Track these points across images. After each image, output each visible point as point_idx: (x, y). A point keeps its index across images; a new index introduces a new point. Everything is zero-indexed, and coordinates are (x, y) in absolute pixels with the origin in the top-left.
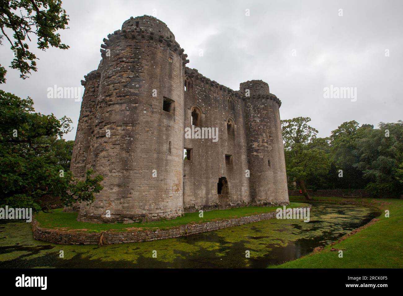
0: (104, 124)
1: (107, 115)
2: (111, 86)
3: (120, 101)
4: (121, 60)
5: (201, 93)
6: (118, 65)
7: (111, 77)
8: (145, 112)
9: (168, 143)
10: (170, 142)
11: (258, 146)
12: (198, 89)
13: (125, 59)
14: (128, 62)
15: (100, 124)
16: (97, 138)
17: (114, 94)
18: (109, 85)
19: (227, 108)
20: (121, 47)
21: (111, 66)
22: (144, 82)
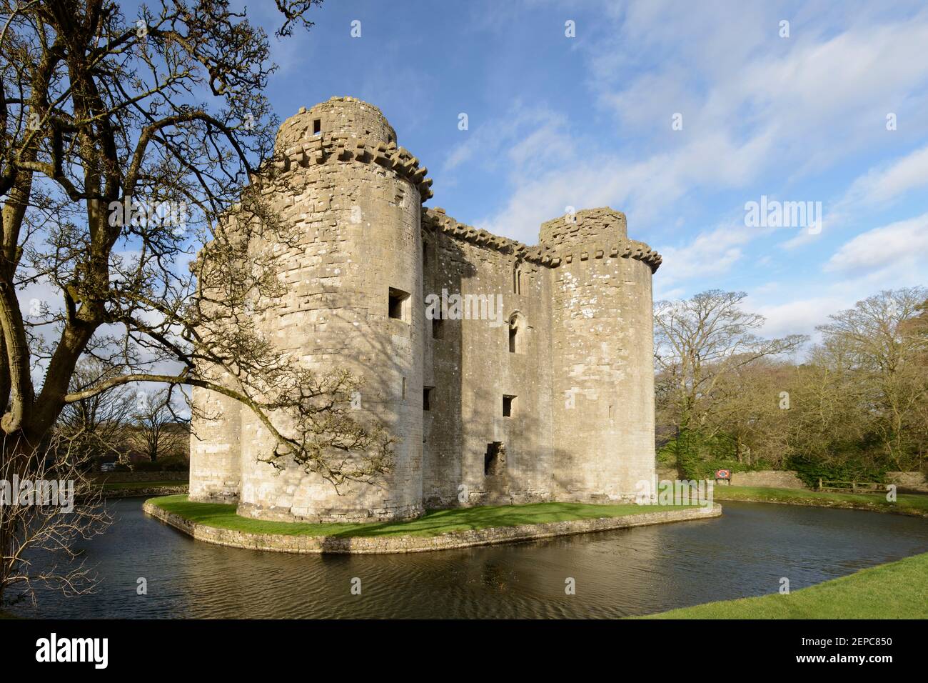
1: (281, 334)
2: (281, 276)
3: (304, 306)
4: (296, 217)
5: (453, 263)
7: (278, 257)
8: (356, 324)
9: (402, 382)
10: (404, 379)
11: (584, 373)
12: (445, 255)
13: (304, 216)
14: (311, 222)
19: (510, 291)
22: (349, 261)
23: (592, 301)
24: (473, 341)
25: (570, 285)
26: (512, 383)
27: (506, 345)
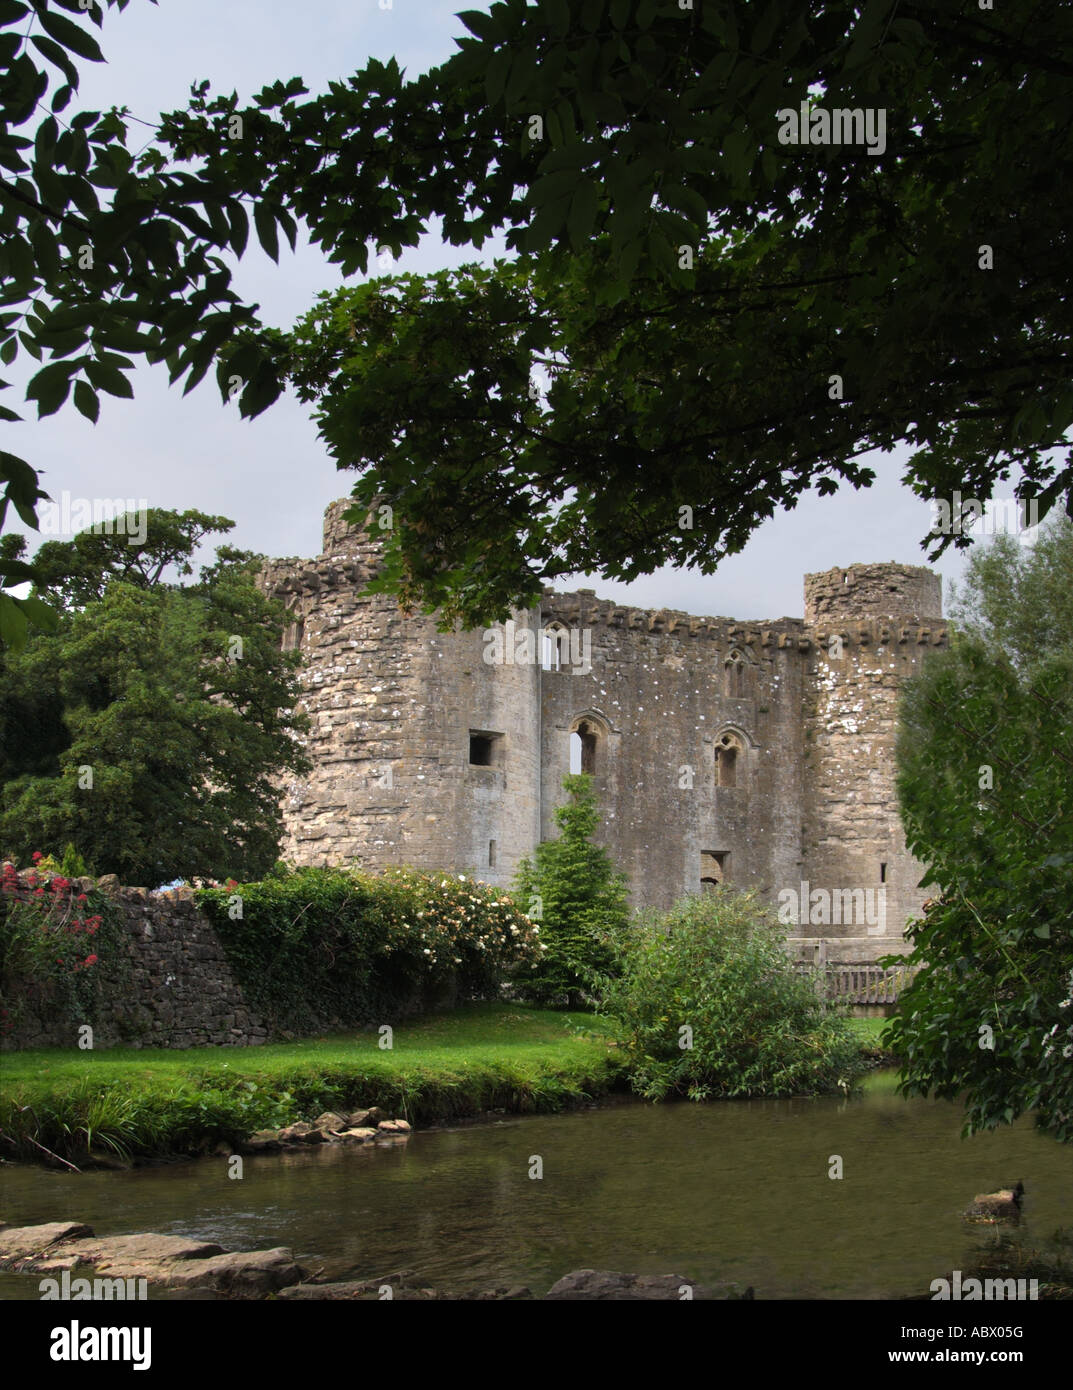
0: (314, 809)
1: (322, 788)
2: (323, 715)
3: (352, 755)
4: (344, 644)
5: (608, 665)
6: (337, 659)
7: (320, 689)
8: (421, 777)
9: (488, 845)
10: (492, 843)
11: (845, 817)
13: (354, 644)
14: (364, 652)
15: (305, 810)
16: (299, 841)
17: (336, 735)
18: (316, 711)
20: (340, 606)
21: (316, 659)
22: (413, 701)
23: (856, 708)
24: (644, 773)
25: (826, 682)
26: (719, 833)
27: (708, 777)
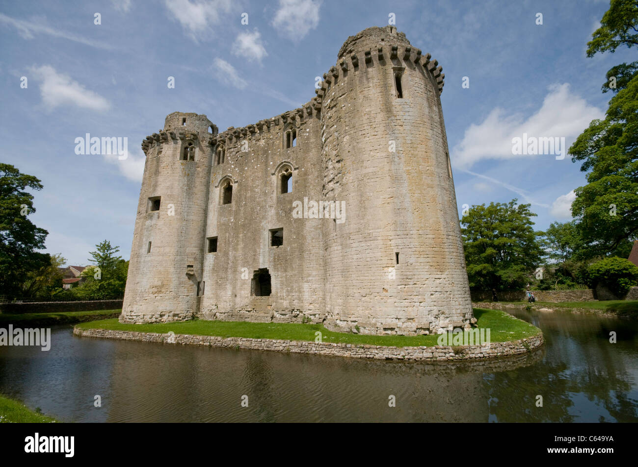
5: (236, 154)
12: (232, 152)
26: (277, 219)
27: (273, 191)
